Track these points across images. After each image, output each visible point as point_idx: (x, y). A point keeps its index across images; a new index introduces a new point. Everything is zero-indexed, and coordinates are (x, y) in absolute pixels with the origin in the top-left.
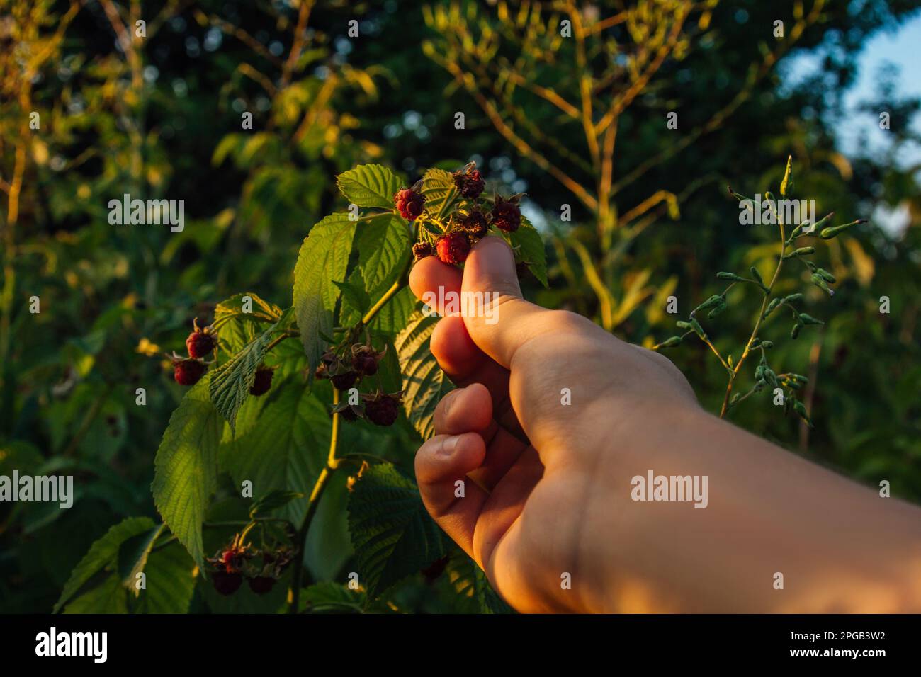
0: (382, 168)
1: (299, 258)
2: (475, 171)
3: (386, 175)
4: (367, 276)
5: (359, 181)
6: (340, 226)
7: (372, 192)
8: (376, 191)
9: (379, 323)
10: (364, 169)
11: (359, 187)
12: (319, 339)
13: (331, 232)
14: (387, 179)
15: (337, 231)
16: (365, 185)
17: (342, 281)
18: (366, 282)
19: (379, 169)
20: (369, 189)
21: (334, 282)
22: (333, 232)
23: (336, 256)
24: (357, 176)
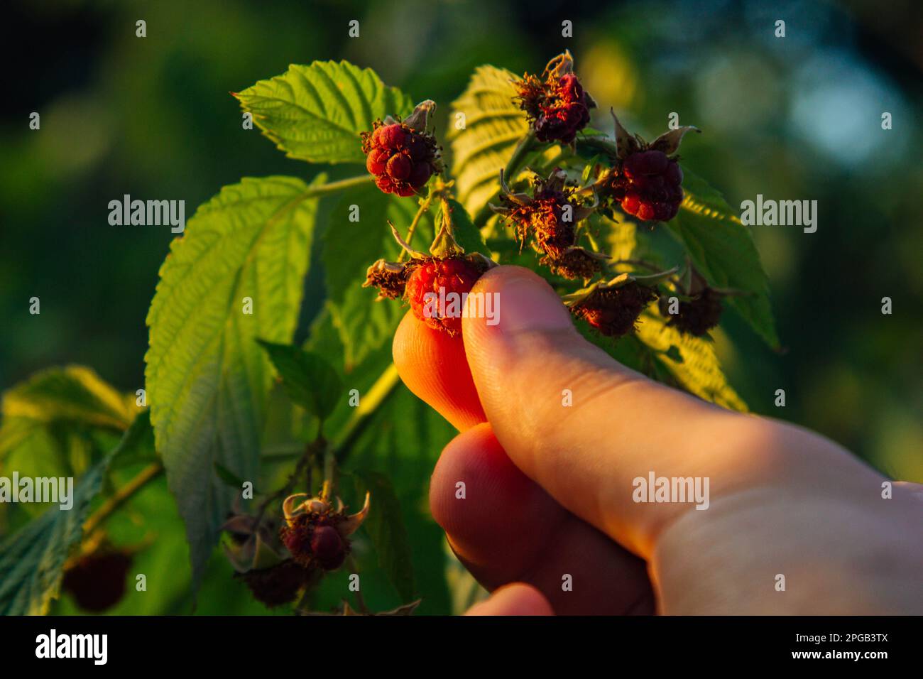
0: (354, 70)
1: (159, 287)
2: (566, 76)
3: (366, 85)
4: (348, 321)
5: (299, 103)
6: (267, 208)
7: (334, 127)
8: (344, 123)
9: (393, 437)
10: (310, 72)
11: (299, 116)
12: (218, 482)
13: (244, 222)
14: (369, 96)
15: (259, 220)
16: (315, 109)
17: (287, 340)
18: (346, 337)
19: (348, 73)
20: (326, 122)
21: (262, 343)
22: (249, 222)
23: (262, 280)
24: (291, 91)
